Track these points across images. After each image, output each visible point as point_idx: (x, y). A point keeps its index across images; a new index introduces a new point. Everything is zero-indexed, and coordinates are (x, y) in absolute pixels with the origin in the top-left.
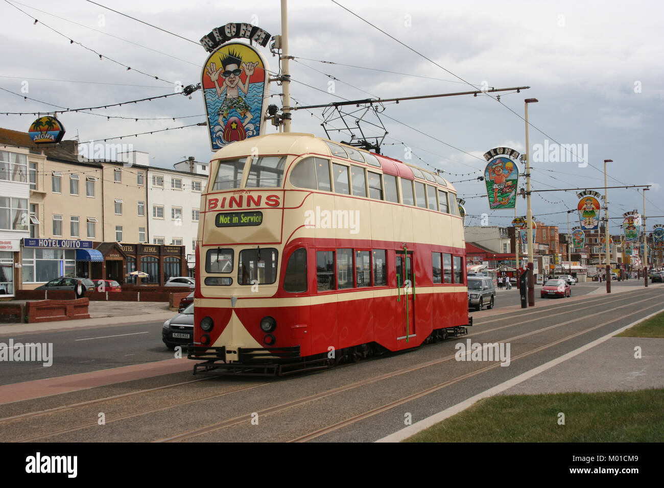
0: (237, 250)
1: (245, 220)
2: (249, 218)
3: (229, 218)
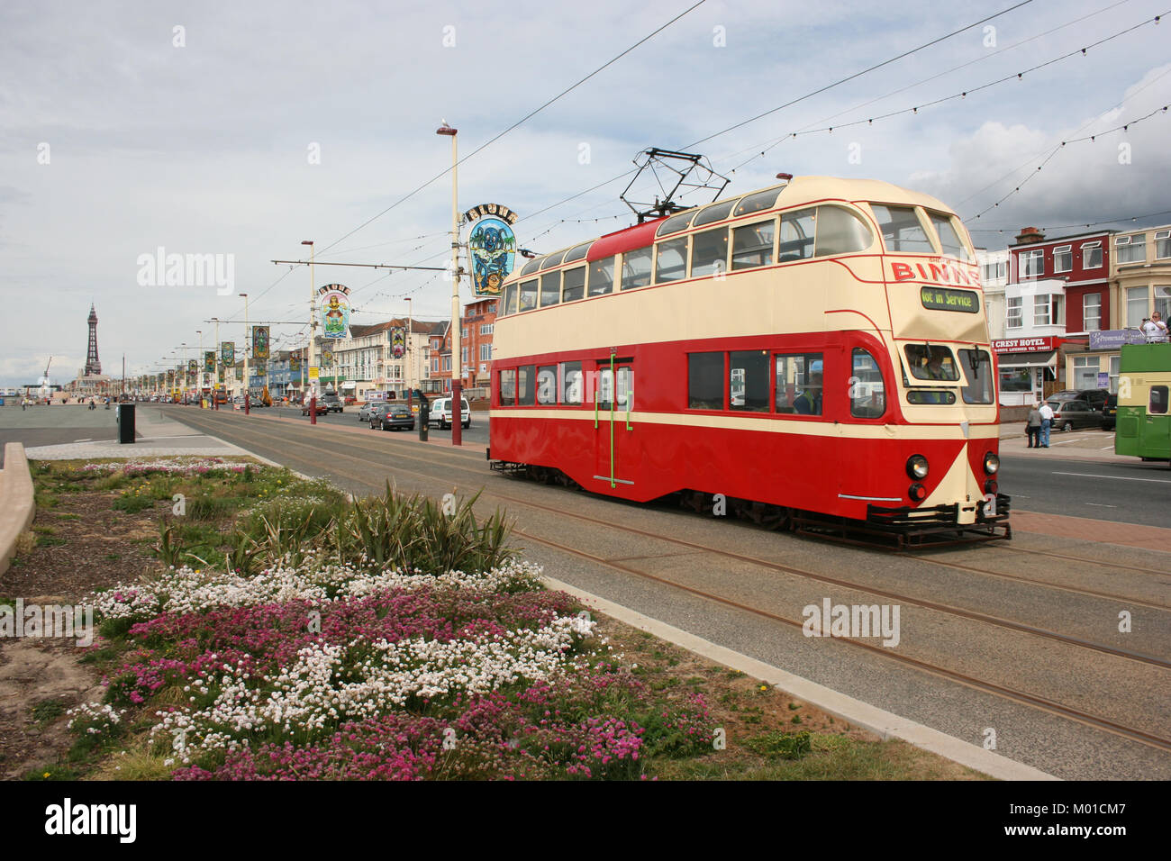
0: (954, 348)
1: (951, 301)
2: (955, 298)
3: (931, 295)
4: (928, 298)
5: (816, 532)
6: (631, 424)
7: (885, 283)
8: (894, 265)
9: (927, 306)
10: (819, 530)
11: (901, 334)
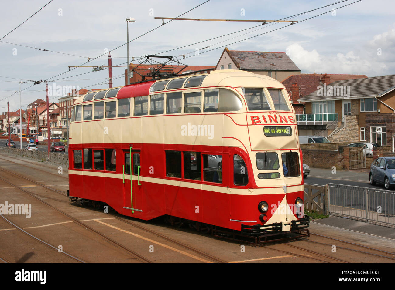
0: (280, 153)
1: (279, 131)
2: (281, 129)
3: (269, 129)
4: (267, 131)
5: (223, 236)
6: (140, 182)
7: (248, 125)
8: (252, 117)
9: (266, 135)
10: (224, 235)
11: (255, 148)
